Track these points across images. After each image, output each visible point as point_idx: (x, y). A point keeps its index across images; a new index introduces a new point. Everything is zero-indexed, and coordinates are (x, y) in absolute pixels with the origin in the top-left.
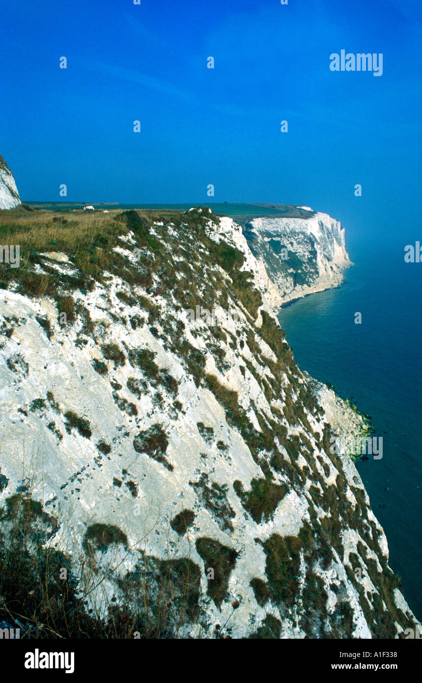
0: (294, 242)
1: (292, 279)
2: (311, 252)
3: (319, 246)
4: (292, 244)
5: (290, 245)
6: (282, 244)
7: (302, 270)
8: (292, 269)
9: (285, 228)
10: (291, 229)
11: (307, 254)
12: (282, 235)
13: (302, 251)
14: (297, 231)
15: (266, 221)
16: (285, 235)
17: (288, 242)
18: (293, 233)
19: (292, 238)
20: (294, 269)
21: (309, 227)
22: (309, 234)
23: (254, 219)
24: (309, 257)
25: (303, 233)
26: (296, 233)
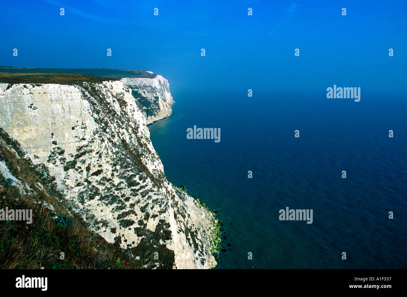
0: (146, 92)
1: (146, 113)
2: (155, 98)
3: (159, 94)
4: (144, 92)
5: (143, 93)
6: (139, 93)
7: (151, 107)
8: (145, 107)
9: (140, 83)
10: (144, 84)
11: (153, 98)
12: (139, 88)
13: (150, 97)
14: (147, 85)
15: (129, 79)
16: (140, 88)
17: (142, 92)
18: (145, 86)
19: (145, 89)
20: (146, 107)
21: (154, 83)
22: (154, 87)
23: (122, 78)
24: (154, 100)
25: (151, 87)
26: (146, 86)
